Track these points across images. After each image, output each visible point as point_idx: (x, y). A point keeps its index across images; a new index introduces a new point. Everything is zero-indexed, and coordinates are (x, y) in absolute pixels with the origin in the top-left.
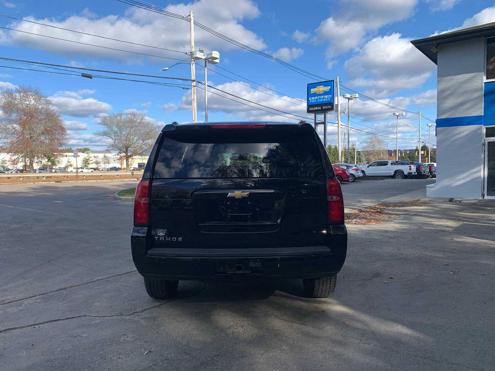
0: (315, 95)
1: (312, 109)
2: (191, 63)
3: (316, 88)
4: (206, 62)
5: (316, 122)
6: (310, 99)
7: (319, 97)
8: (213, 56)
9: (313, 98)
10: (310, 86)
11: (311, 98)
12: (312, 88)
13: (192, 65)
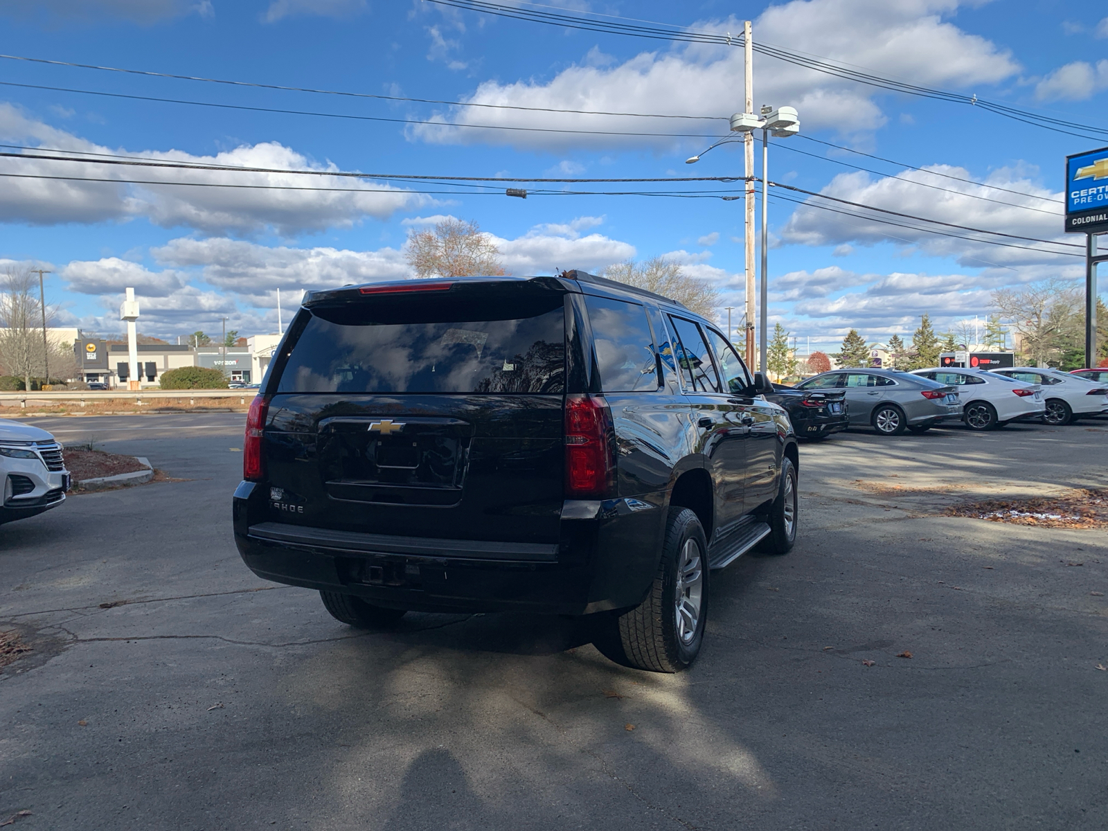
0: (1089, 182)
1: (1080, 221)
2: (746, 140)
3: (1093, 164)
4: (765, 134)
5: (1093, 255)
6: (1075, 195)
7: (1101, 188)
8: (781, 118)
9: (1083, 193)
10: (1074, 162)
11: (1078, 192)
12: (1081, 167)
13: (746, 143)
